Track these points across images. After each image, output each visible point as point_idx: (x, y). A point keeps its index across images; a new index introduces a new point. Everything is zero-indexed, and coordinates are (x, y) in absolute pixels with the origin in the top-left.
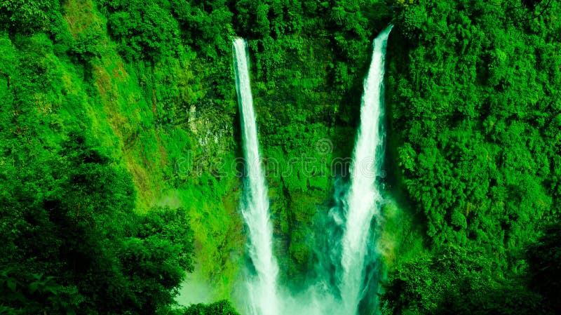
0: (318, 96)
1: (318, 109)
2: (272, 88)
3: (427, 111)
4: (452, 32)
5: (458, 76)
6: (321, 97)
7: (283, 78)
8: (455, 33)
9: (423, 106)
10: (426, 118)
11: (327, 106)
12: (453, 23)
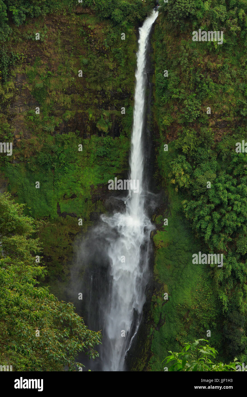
0: (68, 99)
1: (69, 115)
2: (10, 90)
3: (204, 115)
4: (233, 18)
5: (239, 71)
6: (73, 101)
7: (24, 76)
8: (236, 20)
9: (198, 110)
10: (203, 125)
11: (80, 111)
12: (233, 8)
